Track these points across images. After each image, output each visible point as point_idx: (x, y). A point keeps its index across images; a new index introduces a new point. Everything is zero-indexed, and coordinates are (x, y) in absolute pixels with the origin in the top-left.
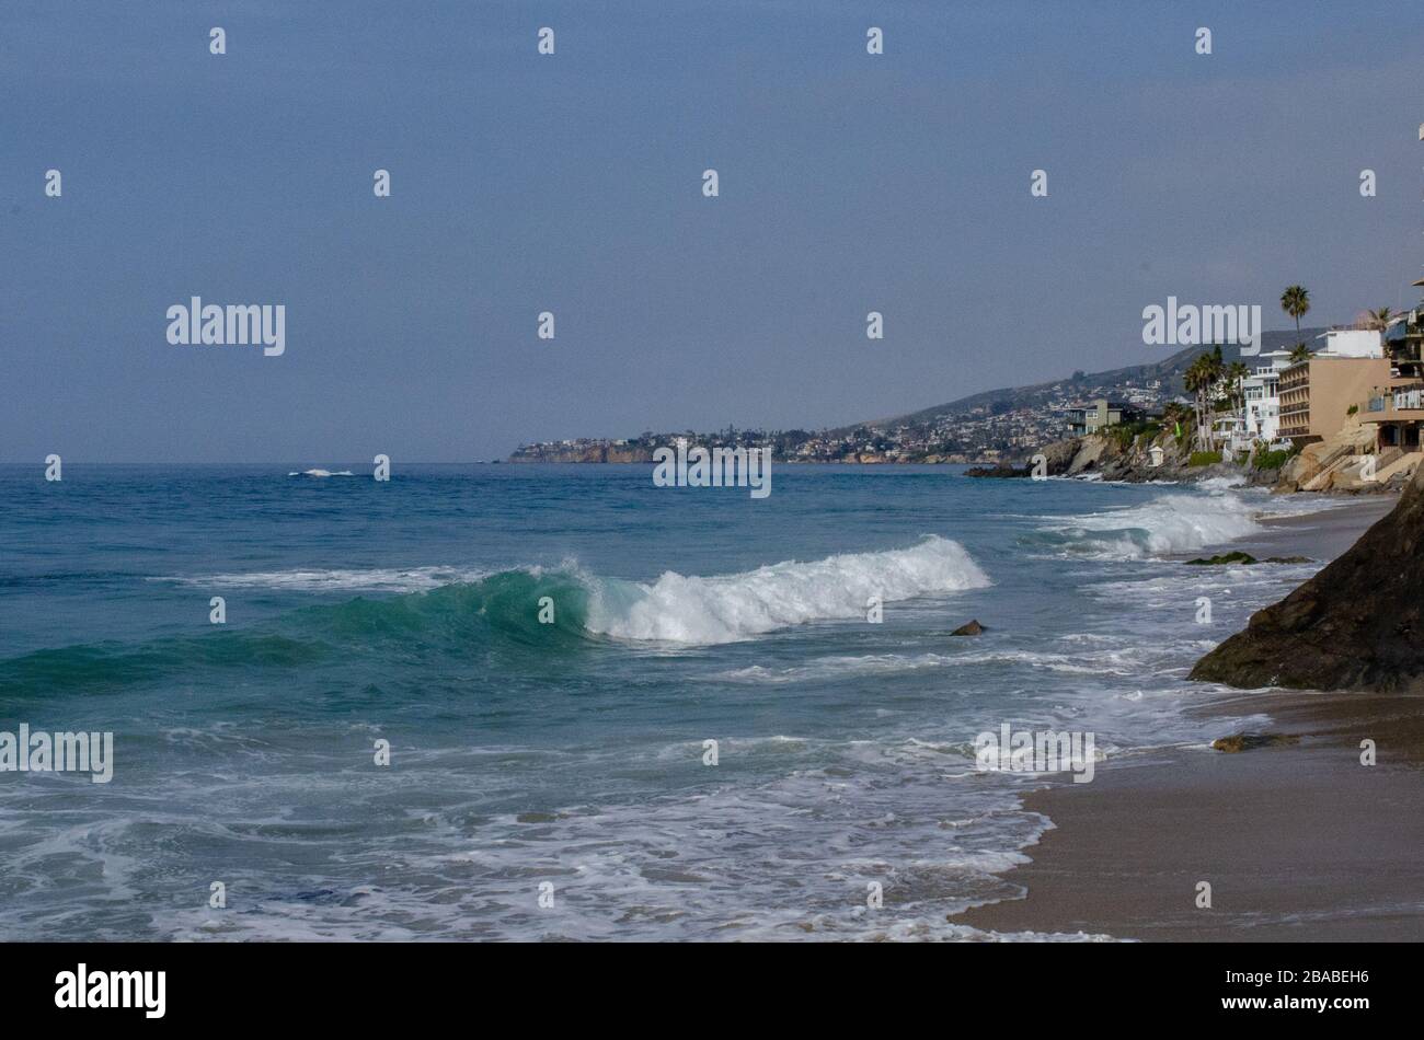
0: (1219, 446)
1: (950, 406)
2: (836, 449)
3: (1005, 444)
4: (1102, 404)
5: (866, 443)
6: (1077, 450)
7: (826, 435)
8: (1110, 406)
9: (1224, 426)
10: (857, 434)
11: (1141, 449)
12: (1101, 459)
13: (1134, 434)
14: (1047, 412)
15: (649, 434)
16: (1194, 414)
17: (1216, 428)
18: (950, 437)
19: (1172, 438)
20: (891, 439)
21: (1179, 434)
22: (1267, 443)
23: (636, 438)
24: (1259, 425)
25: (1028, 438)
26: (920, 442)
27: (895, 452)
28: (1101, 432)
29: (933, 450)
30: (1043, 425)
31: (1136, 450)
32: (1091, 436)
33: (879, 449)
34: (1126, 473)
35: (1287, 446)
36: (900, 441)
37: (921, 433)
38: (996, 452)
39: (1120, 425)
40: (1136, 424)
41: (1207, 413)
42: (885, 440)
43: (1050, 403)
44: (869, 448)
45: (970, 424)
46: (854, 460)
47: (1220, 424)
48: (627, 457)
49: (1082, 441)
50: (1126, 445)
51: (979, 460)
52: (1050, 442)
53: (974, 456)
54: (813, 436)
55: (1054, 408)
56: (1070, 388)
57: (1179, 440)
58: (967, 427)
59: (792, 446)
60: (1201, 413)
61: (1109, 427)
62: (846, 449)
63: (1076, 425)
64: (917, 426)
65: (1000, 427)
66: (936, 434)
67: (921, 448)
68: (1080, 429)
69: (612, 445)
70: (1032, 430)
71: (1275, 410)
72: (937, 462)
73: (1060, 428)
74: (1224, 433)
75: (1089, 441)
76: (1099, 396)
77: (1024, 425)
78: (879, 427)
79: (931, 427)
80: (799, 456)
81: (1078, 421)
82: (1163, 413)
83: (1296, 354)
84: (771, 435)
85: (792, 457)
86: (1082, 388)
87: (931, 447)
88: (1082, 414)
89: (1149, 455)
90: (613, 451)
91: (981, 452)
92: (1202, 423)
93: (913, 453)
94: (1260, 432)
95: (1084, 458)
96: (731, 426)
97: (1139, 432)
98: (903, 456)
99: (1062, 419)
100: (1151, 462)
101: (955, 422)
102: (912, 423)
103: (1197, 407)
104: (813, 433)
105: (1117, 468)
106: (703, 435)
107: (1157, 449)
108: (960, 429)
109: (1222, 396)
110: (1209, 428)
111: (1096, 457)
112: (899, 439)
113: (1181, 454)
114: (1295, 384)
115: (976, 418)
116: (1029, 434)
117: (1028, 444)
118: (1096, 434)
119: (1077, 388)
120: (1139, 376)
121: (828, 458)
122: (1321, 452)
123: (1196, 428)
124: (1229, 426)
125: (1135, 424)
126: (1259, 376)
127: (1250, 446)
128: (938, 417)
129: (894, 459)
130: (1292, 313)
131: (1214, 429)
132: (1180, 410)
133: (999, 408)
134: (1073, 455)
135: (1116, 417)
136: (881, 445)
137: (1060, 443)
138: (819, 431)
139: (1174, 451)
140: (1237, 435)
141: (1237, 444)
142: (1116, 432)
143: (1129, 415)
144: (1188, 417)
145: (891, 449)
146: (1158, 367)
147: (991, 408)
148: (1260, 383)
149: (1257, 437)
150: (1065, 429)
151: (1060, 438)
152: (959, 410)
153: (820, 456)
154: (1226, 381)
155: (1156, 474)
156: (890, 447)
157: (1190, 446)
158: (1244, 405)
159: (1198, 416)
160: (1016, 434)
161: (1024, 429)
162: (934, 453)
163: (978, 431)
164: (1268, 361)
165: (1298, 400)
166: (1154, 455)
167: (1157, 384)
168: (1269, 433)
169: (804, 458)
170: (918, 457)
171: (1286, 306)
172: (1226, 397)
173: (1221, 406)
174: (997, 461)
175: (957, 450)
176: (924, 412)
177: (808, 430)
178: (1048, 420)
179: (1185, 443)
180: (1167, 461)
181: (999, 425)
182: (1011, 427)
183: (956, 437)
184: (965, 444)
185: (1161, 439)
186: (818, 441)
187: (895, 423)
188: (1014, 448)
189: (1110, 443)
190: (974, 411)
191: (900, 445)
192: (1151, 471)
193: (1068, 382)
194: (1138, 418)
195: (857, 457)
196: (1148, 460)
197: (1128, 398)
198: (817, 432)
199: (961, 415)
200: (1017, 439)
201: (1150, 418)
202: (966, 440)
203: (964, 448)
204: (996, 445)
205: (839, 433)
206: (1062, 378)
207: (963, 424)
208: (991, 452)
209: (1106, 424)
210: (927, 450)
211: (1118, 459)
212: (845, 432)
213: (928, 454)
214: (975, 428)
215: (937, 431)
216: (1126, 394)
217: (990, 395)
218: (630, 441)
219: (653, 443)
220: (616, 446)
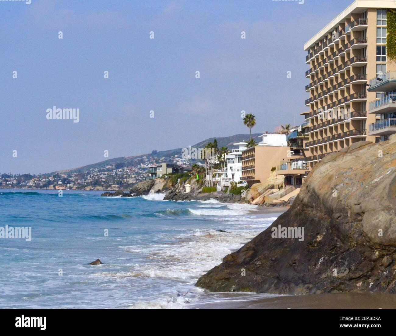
0: (215, 184)
1: (96, 164)
2: (44, 183)
3: (121, 182)
4: (164, 165)
5: (58, 181)
6: (152, 185)
7: (40, 177)
8: (167, 166)
9: (217, 175)
10: (54, 176)
11: (181, 185)
12: (163, 189)
13: (178, 178)
14: (140, 168)
16: (204, 170)
17: (214, 176)
18: (96, 178)
19: (194, 180)
20: (70, 179)
21: (198, 179)
22: (236, 183)
24: (233, 175)
25: (131, 179)
26: (83, 181)
27: (71, 185)
28: (163, 177)
29: (88, 184)
30: (138, 174)
31: (179, 185)
32: (159, 179)
34: (174, 196)
35: (245, 184)
36: (74, 180)
37: (83, 176)
38: (117, 186)
39: (172, 174)
40: (179, 174)
41: (210, 169)
42: (67, 179)
43: (142, 164)
45: (106, 173)
46: (53, 188)
47: (216, 175)
49: (155, 181)
50: (174, 183)
51: (109, 189)
52: (141, 181)
53: (107, 187)
54: (34, 177)
55: (143, 166)
56: (151, 157)
57: (198, 181)
58: (104, 174)
59: (25, 181)
60: (208, 169)
61: (167, 175)
62: (49, 183)
63: (152, 174)
64: (81, 173)
65: (119, 175)
66: (90, 177)
67: (83, 183)
68: (154, 175)
70: (133, 176)
71: (240, 169)
72: (90, 190)
73: (145, 175)
74: (217, 178)
75: (158, 181)
76: (163, 161)
77: (130, 174)
78: (64, 173)
79: (88, 174)
80: (28, 186)
81: (153, 172)
82: (191, 169)
83: (249, 144)
84: (15, 176)
86: (156, 158)
87: (88, 183)
88: (155, 169)
89: (184, 187)
91: (110, 186)
92: (208, 174)
93: (80, 185)
94: (233, 178)
95: (156, 188)
97: (180, 178)
98: (75, 186)
99: (147, 171)
100: (185, 191)
101: (99, 172)
102: (79, 172)
103: (206, 167)
104: (34, 175)
105: (170, 193)
107: (188, 185)
108: (101, 175)
109: (217, 162)
110: (211, 176)
111: (161, 188)
113: (199, 187)
114: (248, 157)
115: (109, 170)
116: (132, 178)
117: (131, 182)
118: (161, 178)
119: (153, 157)
121: (41, 187)
122: (259, 187)
123: (205, 176)
124: (220, 175)
126: (233, 153)
127: (229, 184)
128: (92, 169)
129: (71, 188)
130: (248, 125)
131: (213, 177)
132: (198, 168)
133: (118, 166)
134: (151, 187)
135: (170, 170)
136: (65, 182)
137: (145, 182)
138: (37, 174)
139: (196, 186)
140: (223, 179)
141: (223, 183)
142: (170, 177)
143: (176, 170)
144: (202, 171)
145: (70, 183)
147: (115, 166)
148: (234, 157)
149: (232, 180)
150: (148, 176)
151: (146, 180)
152: (101, 167)
153: (37, 186)
154: (219, 155)
155: (187, 197)
156: (69, 182)
157: (202, 184)
158: (226, 166)
159: (206, 170)
160: (126, 177)
161: (129, 175)
162: (89, 186)
163: (109, 176)
164: (237, 147)
165: (250, 164)
166: (186, 188)
168: (237, 179)
169: (30, 187)
170: (81, 187)
171: (245, 123)
172: (219, 162)
173: (216, 166)
174: (117, 189)
175: (100, 185)
176: (85, 167)
177: (32, 174)
178: (140, 172)
179: (200, 182)
180: (192, 191)
181: (118, 173)
182: (124, 175)
183: (99, 178)
184: (103, 181)
185: (190, 181)
186: (36, 179)
187: (72, 172)
188: (125, 184)
189: (167, 182)
190: (108, 167)
191: (74, 182)
192: (185, 195)
193: (150, 155)
194: (180, 171)
195: (54, 187)
196: (184, 190)
197: (176, 163)
198: (36, 175)
199: (102, 169)
200: (127, 180)
201: (185, 171)
202: (104, 180)
203: (102, 183)
204: (117, 182)
205: (46, 176)
206: (147, 153)
207: (102, 173)
208: (115, 186)
209: (166, 173)
210: (86, 184)
211: (171, 189)
212: (49, 175)
213: (86, 186)
214: (108, 174)
215: (91, 176)
216: (175, 161)
217: (115, 160)
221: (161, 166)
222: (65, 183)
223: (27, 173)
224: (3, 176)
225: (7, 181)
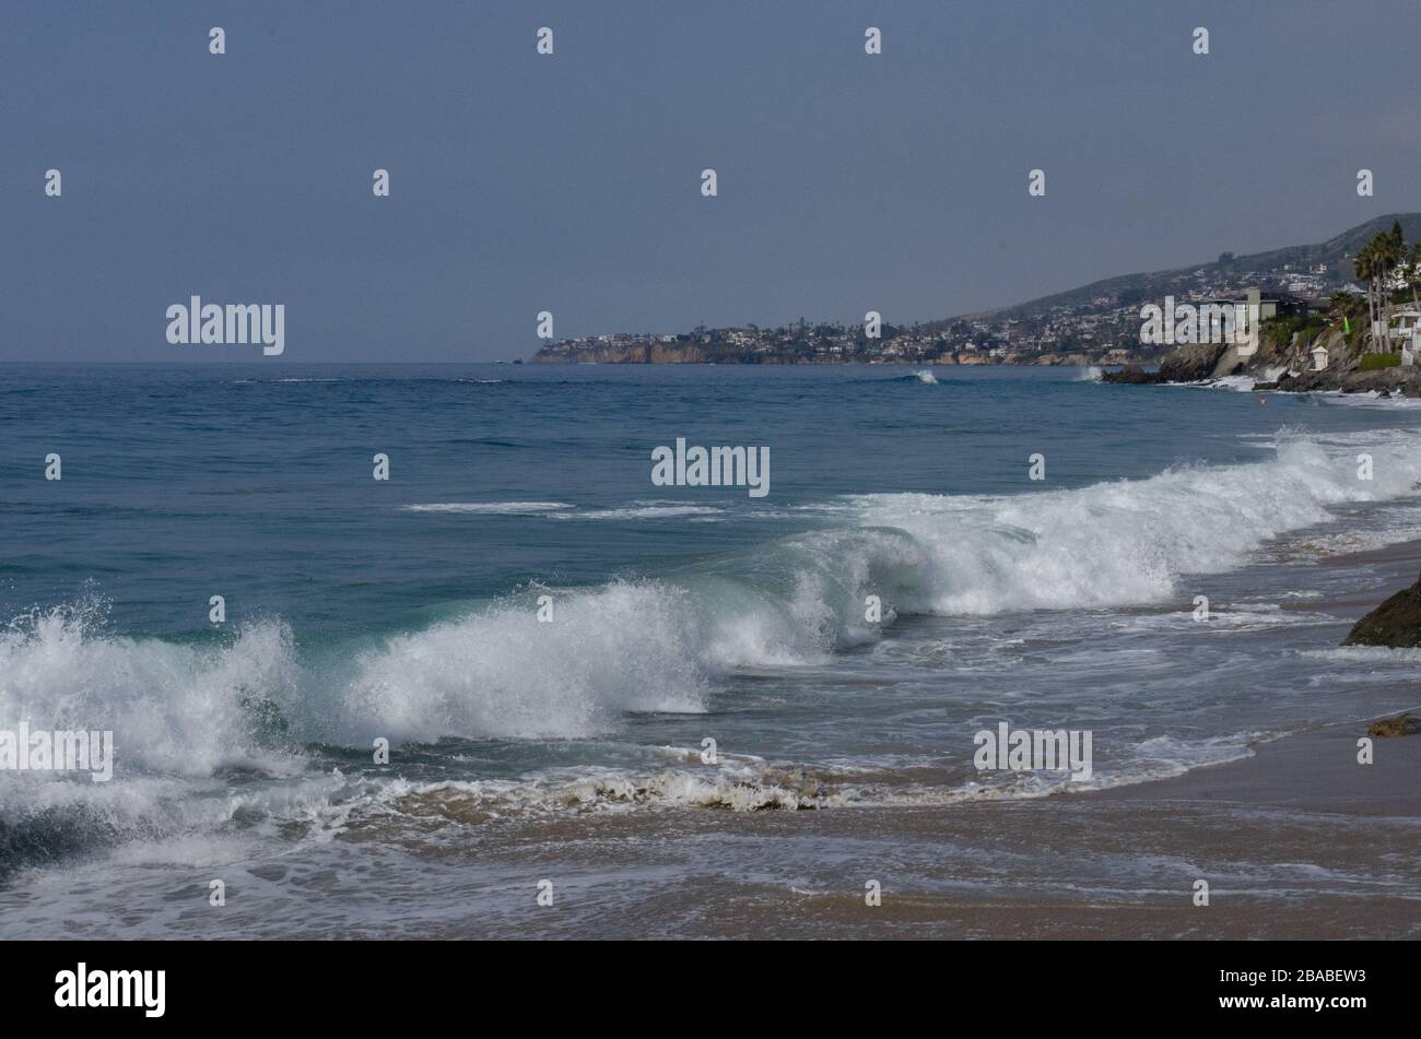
0: (1397, 346)
1: (1067, 295)
2: (928, 347)
3: (1136, 342)
4: (1254, 293)
5: (965, 341)
6: (1223, 349)
7: (917, 331)
8: (1263, 296)
9: (1403, 322)
10: (955, 330)
11: (1302, 349)
12: (1252, 361)
13: (1293, 331)
15: (702, 328)
16: (1367, 307)
17: (1394, 324)
18: (1068, 332)
19: (1339, 336)
20: (996, 335)
21: (1347, 332)
23: (687, 334)
26: (1032, 340)
27: (1000, 352)
29: (1047, 349)
31: (1295, 350)
33: (981, 348)
34: (1283, 379)
36: (1007, 338)
37: (1033, 327)
38: (1124, 352)
39: (1275, 320)
40: (1296, 319)
41: (1382, 305)
42: (989, 335)
43: (1191, 292)
44: (969, 346)
45: (1092, 317)
46: (951, 361)
47: (1398, 320)
48: (676, 356)
50: (1283, 344)
53: (1096, 356)
54: (901, 331)
55: (1196, 297)
56: (1216, 272)
57: (1348, 339)
58: (1089, 321)
60: (1375, 306)
61: (1262, 323)
62: (942, 347)
64: (1028, 319)
65: (1130, 321)
66: (1052, 329)
67: (1033, 347)
69: (658, 342)
72: (1052, 364)
74: (1404, 331)
76: (1250, 284)
78: (981, 320)
79: (1046, 321)
80: (884, 356)
82: (1328, 305)
84: (850, 330)
85: (876, 357)
86: (1230, 274)
87: (1044, 345)
89: (1310, 356)
90: (659, 348)
91: (1106, 352)
92: (1376, 319)
93: (1023, 352)
95: (1232, 359)
96: (802, 318)
97: (1298, 330)
98: (1012, 355)
100: (1313, 366)
101: (1075, 315)
102: (1022, 315)
103: (1370, 298)
104: (901, 327)
106: (768, 330)
107: (1321, 349)
108: (1080, 323)
109: (1401, 284)
110: (1385, 324)
111: (1247, 358)
112: (1006, 335)
113: (1351, 356)
115: (1101, 310)
119: (1222, 272)
120: (1299, 259)
121: (919, 358)
123: (1369, 325)
124: (1410, 321)
125: (1293, 319)
128: (1055, 308)
129: (999, 359)
131: (1391, 326)
132: (1349, 302)
133: (1128, 298)
134: (1218, 357)
135: (1271, 310)
136: (985, 343)
138: (908, 323)
139: (1342, 352)
140: (1419, 332)
141: (1418, 343)
142: (1270, 328)
143: (1287, 307)
144: (1359, 312)
145: (996, 347)
146: (1324, 248)
147: (1119, 298)
152: (1080, 300)
153: (910, 356)
154: (1406, 266)
155: (1319, 381)
156: (995, 345)
157: (1361, 345)
159: (1372, 309)
162: (1049, 352)
163: (1104, 326)
166: (1316, 358)
167: (1323, 269)
169: (890, 358)
170: (1028, 357)
172: (1407, 286)
173: (1401, 297)
174: (1126, 363)
175: (1077, 350)
176: (1037, 302)
179: (1355, 342)
180: (1333, 365)
181: (1127, 318)
183: (1075, 333)
184: (1087, 341)
185: (1327, 338)
186: (908, 337)
187: (1001, 316)
188: (1145, 348)
189: (1263, 342)
190: (1098, 302)
191: (1007, 343)
192: (1313, 377)
193: (1213, 266)
194: (1298, 311)
195: (955, 357)
196: (1309, 363)
197: (1286, 286)
198: (906, 326)
199: (1082, 306)
201: (1313, 312)
202: (1088, 337)
203: (1085, 346)
204: (1124, 343)
205: (933, 328)
206: (1204, 261)
207: (1084, 317)
208: (1118, 352)
210: (1040, 348)
211: (1273, 362)
212: (940, 327)
213: (1041, 354)
214: (1099, 321)
215: (1052, 326)
216: (1283, 282)
217: (1118, 281)
218: (679, 337)
219: (707, 339)
220: (663, 344)
222: (984, 348)
224: (818, 331)
225: (830, 344)
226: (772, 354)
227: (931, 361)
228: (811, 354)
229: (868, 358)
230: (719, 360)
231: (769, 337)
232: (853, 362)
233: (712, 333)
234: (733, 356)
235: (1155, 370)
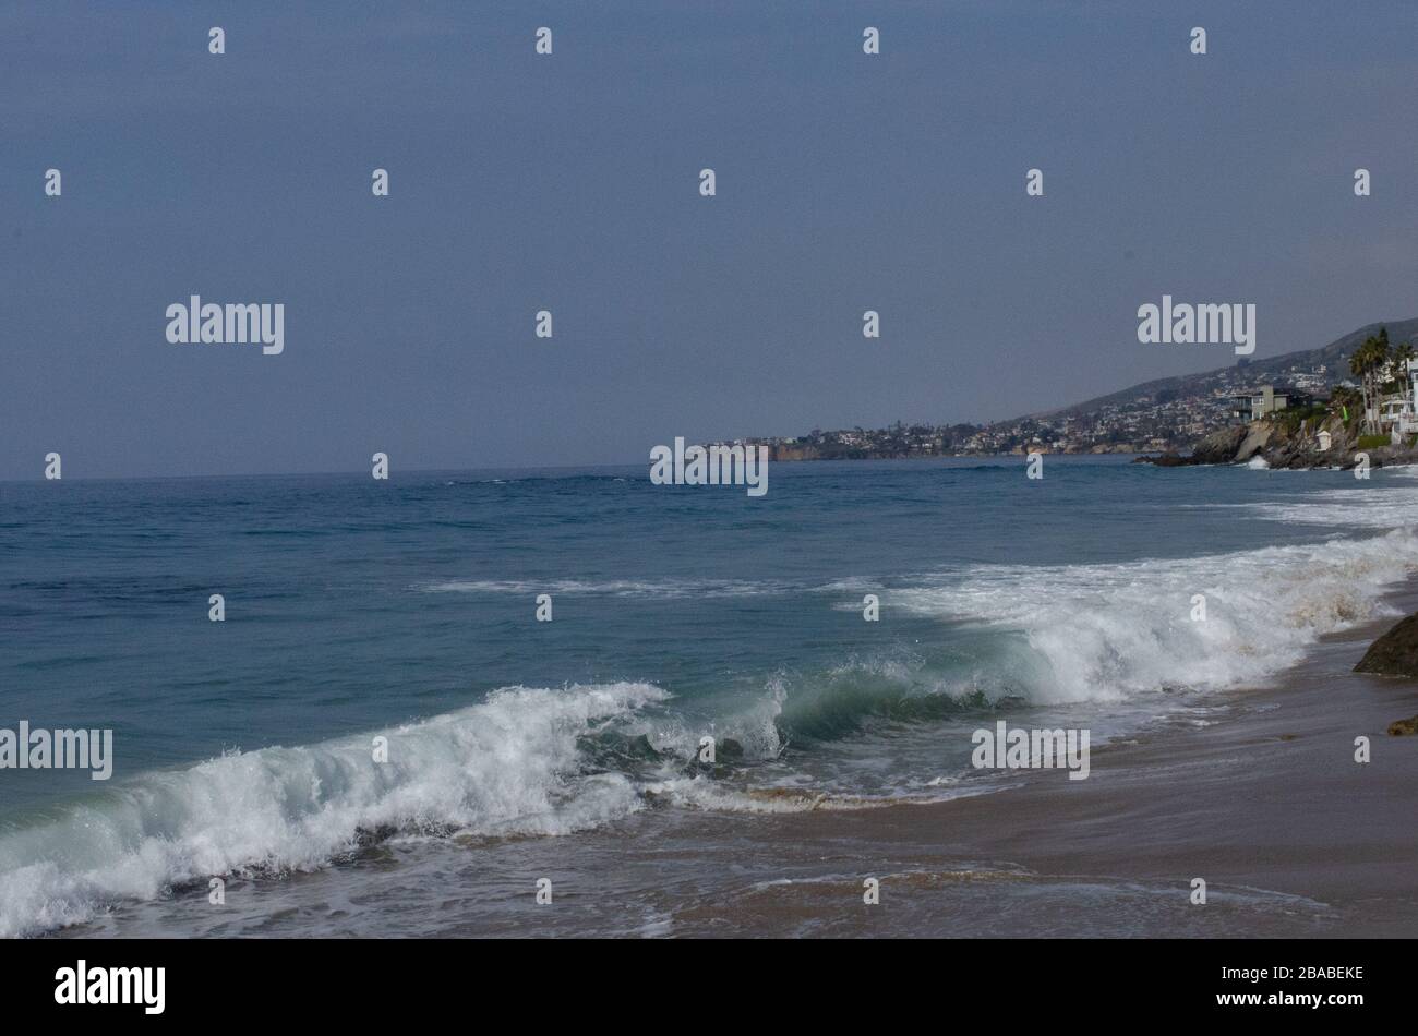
0: (1387, 429)
1: (1114, 396)
2: (1002, 441)
3: (1172, 432)
4: (1268, 390)
5: (1032, 436)
6: (1244, 436)
7: (993, 429)
8: (1276, 392)
9: (1391, 409)
10: (1024, 427)
11: (1309, 433)
12: (1268, 445)
13: (1301, 419)
14: (1212, 401)
15: (818, 431)
16: (1361, 398)
17: (1384, 411)
18: (1116, 426)
19: (1339, 422)
20: (1057, 430)
21: (1346, 418)
23: (806, 436)
25: (1194, 426)
26: (1087, 433)
27: (1061, 443)
28: (1267, 417)
29: (1100, 440)
30: (1210, 413)
31: (1303, 435)
32: (1258, 422)
33: (1045, 440)
34: (1294, 458)
36: (1066, 432)
37: (1087, 423)
38: (1162, 441)
39: (1286, 410)
40: (1303, 409)
41: (1374, 396)
42: (1052, 431)
43: (1216, 391)
44: (1036, 440)
45: (1136, 413)
46: (1021, 452)
47: (1387, 407)
48: (797, 455)
49: (1250, 427)
50: (1293, 429)
51: (1146, 449)
52: (1217, 429)
53: (1140, 445)
54: (980, 429)
55: (1220, 395)
56: (1235, 374)
57: (1347, 424)
58: (1133, 417)
59: (959, 440)
60: (1368, 396)
61: (1275, 413)
62: (1013, 441)
63: (1242, 412)
64: (1083, 417)
65: (1166, 416)
66: (1103, 424)
67: (1088, 439)
68: (1246, 415)
69: (782, 444)
70: (1198, 418)
72: (1104, 453)
73: (1226, 415)
74: (1392, 416)
75: (1256, 427)
76: (1265, 383)
77: (1190, 413)
78: (1045, 419)
79: (1097, 418)
80: (966, 449)
81: (1244, 407)
82: (1329, 397)
84: (938, 430)
85: (958, 451)
86: (1247, 375)
87: (1097, 437)
88: (1248, 400)
89: (1316, 439)
90: (783, 448)
91: (1147, 441)
92: (1369, 407)
93: (1080, 443)
95: (1252, 443)
96: (899, 422)
97: (1305, 417)
98: (1070, 447)
99: (1228, 406)
100: (1319, 447)
101: (1121, 412)
102: (1078, 413)
103: (1363, 391)
104: (980, 426)
105: (1285, 453)
106: (871, 431)
107: (1325, 433)
108: (1126, 418)
109: (1389, 378)
110: (1377, 411)
111: (1263, 443)
112: (1065, 430)
113: (1349, 438)
115: (1143, 407)
116: (1195, 421)
117: (1194, 431)
118: (1263, 419)
119: (1241, 373)
120: (1304, 361)
121: (995, 451)
123: (1364, 412)
124: (1397, 408)
125: (1301, 409)
127: (1417, 428)
128: (1105, 407)
129: (1061, 450)
131: (1382, 412)
132: (1346, 394)
133: (1164, 397)
134: (1240, 442)
135: (1282, 403)
136: (1048, 437)
137: (1226, 430)
138: (985, 423)
139: (1342, 435)
140: (1405, 417)
141: (1405, 426)
142: (1282, 417)
143: (1296, 400)
144: (1355, 402)
145: (1058, 440)
146: (1323, 351)
147: (1157, 397)
150: (1232, 416)
151: (1227, 425)
152: (1125, 400)
153: (987, 449)
154: (1392, 364)
155: (1324, 460)
156: (1057, 438)
157: (1358, 429)
158: (1411, 387)
159: (1365, 399)
160: (1183, 422)
162: (1101, 443)
163: (1146, 420)
166: (1321, 440)
167: (1323, 368)
169: (971, 451)
170: (1084, 447)
172: (1393, 379)
173: (1389, 389)
174: (1165, 450)
175: (1124, 441)
176: (1090, 402)
177: (975, 425)
178: (1214, 408)
179: (1353, 426)
180: (1335, 445)
181: (1165, 413)
182: (1177, 416)
183: (1122, 426)
184: (1132, 433)
185: (1329, 424)
186: (985, 434)
187: (1061, 414)
188: (1180, 437)
189: (1277, 429)
190: (1140, 401)
191: (1067, 436)
192: (1319, 456)
193: (1233, 369)
194: (1305, 403)
195: (1024, 449)
196: (1316, 445)
197: (1294, 384)
198: (983, 425)
199: (1127, 405)
200: (1184, 428)
201: (1316, 403)
202: (1132, 429)
203: (1131, 437)
204: (1162, 434)
205: (1006, 426)
206: (1225, 366)
207: (1129, 413)
208: (1158, 441)
209: (1271, 408)
210: (1093, 440)
211: (1286, 445)
212: (1012, 425)
213: (1094, 444)
214: (1141, 416)
215: (1103, 421)
216: (1291, 380)
217: (1155, 384)
218: (799, 438)
219: (822, 440)
220: (786, 445)
221: (1261, 393)
222: (1048, 441)
223: (965, 422)
224: (912, 431)
225: (922, 441)
226: (875, 451)
227: (1004, 453)
228: (907, 450)
229: (954, 451)
230: (832, 457)
231: (873, 437)
232: (941, 455)
233: (826, 435)
234: (843, 453)
235: (1189, 455)
